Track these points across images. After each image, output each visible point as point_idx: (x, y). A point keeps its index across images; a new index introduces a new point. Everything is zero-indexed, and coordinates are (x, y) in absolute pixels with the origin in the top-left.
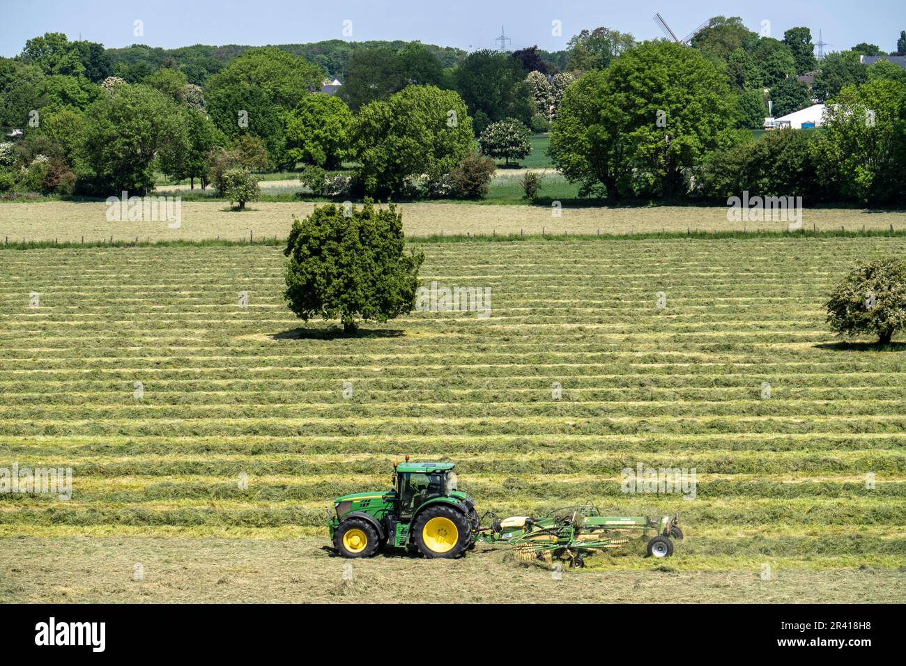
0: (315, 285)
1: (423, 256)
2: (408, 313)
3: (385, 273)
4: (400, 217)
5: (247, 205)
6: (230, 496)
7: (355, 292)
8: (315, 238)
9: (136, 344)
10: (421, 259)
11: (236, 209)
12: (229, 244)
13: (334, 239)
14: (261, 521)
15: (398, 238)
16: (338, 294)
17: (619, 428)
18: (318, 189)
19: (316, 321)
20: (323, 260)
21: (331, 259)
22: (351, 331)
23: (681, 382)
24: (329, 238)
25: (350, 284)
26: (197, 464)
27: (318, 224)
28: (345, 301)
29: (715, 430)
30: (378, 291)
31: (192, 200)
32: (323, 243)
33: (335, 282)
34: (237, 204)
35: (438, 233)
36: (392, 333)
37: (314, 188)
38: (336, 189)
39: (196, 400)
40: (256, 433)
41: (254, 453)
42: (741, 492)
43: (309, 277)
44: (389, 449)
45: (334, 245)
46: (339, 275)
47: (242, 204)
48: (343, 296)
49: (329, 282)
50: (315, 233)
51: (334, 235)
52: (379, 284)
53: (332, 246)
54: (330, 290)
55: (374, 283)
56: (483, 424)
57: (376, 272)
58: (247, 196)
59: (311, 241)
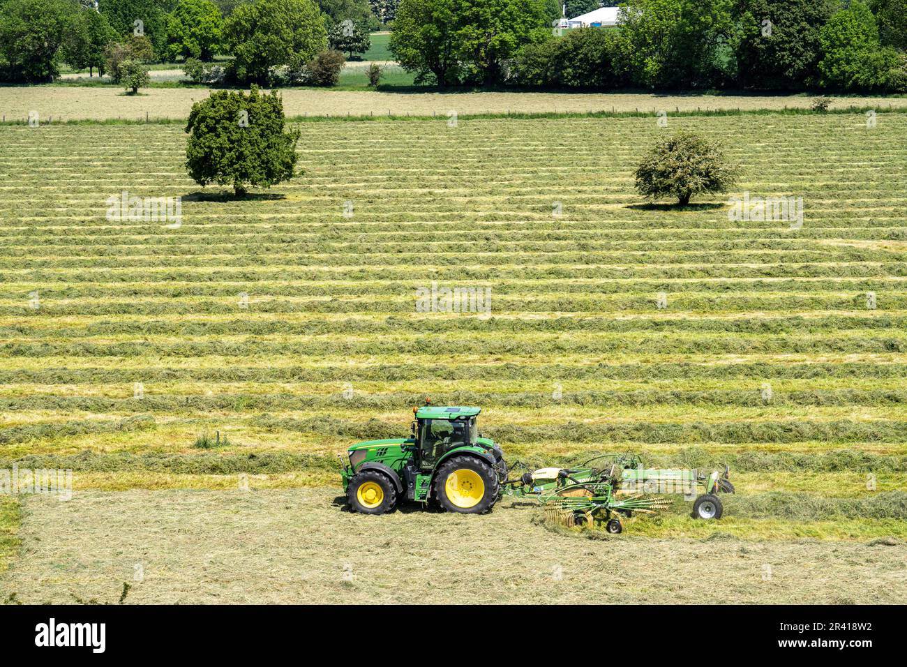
0: (212, 157)
1: (299, 133)
2: (288, 180)
3: (269, 147)
4: (281, 101)
5: (139, 90)
6: (160, 332)
7: (244, 163)
8: (211, 118)
9: (62, 206)
10: (298, 135)
11: (130, 94)
12: (128, 123)
13: (227, 119)
14: (188, 353)
15: (280, 118)
16: (232, 164)
17: (474, 274)
18: (197, 78)
19: (212, 187)
20: (218, 136)
21: (224, 136)
22: (241, 195)
23: (519, 237)
24: (223, 117)
25: (241, 157)
26: (128, 305)
27: (213, 106)
28: (236, 170)
29: (553, 276)
30: (263, 162)
31: (91, 86)
32: (218, 122)
33: (228, 155)
34: (130, 90)
35: (302, 114)
36: (275, 197)
37: (194, 77)
38: (213, 78)
39: (120, 252)
40: (173, 279)
41: (174, 296)
42: (582, 327)
43: (207, 150)
44: (287, 292)
45: (227, 123)
46: (230, 150)
47: (135, 90)
48: (235, 166)
49: (223, 155)
50: (211, 114)
51: (227, 116)
52: (264, 157)
53: (226, 125)
54: (224, 161)
55: (259, 155)
56: (361, 271)
57: (261, 146)
58: (139, 83)
59: (208, 120)
